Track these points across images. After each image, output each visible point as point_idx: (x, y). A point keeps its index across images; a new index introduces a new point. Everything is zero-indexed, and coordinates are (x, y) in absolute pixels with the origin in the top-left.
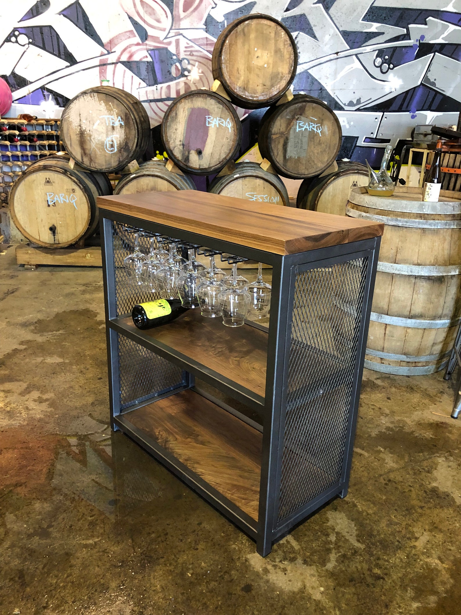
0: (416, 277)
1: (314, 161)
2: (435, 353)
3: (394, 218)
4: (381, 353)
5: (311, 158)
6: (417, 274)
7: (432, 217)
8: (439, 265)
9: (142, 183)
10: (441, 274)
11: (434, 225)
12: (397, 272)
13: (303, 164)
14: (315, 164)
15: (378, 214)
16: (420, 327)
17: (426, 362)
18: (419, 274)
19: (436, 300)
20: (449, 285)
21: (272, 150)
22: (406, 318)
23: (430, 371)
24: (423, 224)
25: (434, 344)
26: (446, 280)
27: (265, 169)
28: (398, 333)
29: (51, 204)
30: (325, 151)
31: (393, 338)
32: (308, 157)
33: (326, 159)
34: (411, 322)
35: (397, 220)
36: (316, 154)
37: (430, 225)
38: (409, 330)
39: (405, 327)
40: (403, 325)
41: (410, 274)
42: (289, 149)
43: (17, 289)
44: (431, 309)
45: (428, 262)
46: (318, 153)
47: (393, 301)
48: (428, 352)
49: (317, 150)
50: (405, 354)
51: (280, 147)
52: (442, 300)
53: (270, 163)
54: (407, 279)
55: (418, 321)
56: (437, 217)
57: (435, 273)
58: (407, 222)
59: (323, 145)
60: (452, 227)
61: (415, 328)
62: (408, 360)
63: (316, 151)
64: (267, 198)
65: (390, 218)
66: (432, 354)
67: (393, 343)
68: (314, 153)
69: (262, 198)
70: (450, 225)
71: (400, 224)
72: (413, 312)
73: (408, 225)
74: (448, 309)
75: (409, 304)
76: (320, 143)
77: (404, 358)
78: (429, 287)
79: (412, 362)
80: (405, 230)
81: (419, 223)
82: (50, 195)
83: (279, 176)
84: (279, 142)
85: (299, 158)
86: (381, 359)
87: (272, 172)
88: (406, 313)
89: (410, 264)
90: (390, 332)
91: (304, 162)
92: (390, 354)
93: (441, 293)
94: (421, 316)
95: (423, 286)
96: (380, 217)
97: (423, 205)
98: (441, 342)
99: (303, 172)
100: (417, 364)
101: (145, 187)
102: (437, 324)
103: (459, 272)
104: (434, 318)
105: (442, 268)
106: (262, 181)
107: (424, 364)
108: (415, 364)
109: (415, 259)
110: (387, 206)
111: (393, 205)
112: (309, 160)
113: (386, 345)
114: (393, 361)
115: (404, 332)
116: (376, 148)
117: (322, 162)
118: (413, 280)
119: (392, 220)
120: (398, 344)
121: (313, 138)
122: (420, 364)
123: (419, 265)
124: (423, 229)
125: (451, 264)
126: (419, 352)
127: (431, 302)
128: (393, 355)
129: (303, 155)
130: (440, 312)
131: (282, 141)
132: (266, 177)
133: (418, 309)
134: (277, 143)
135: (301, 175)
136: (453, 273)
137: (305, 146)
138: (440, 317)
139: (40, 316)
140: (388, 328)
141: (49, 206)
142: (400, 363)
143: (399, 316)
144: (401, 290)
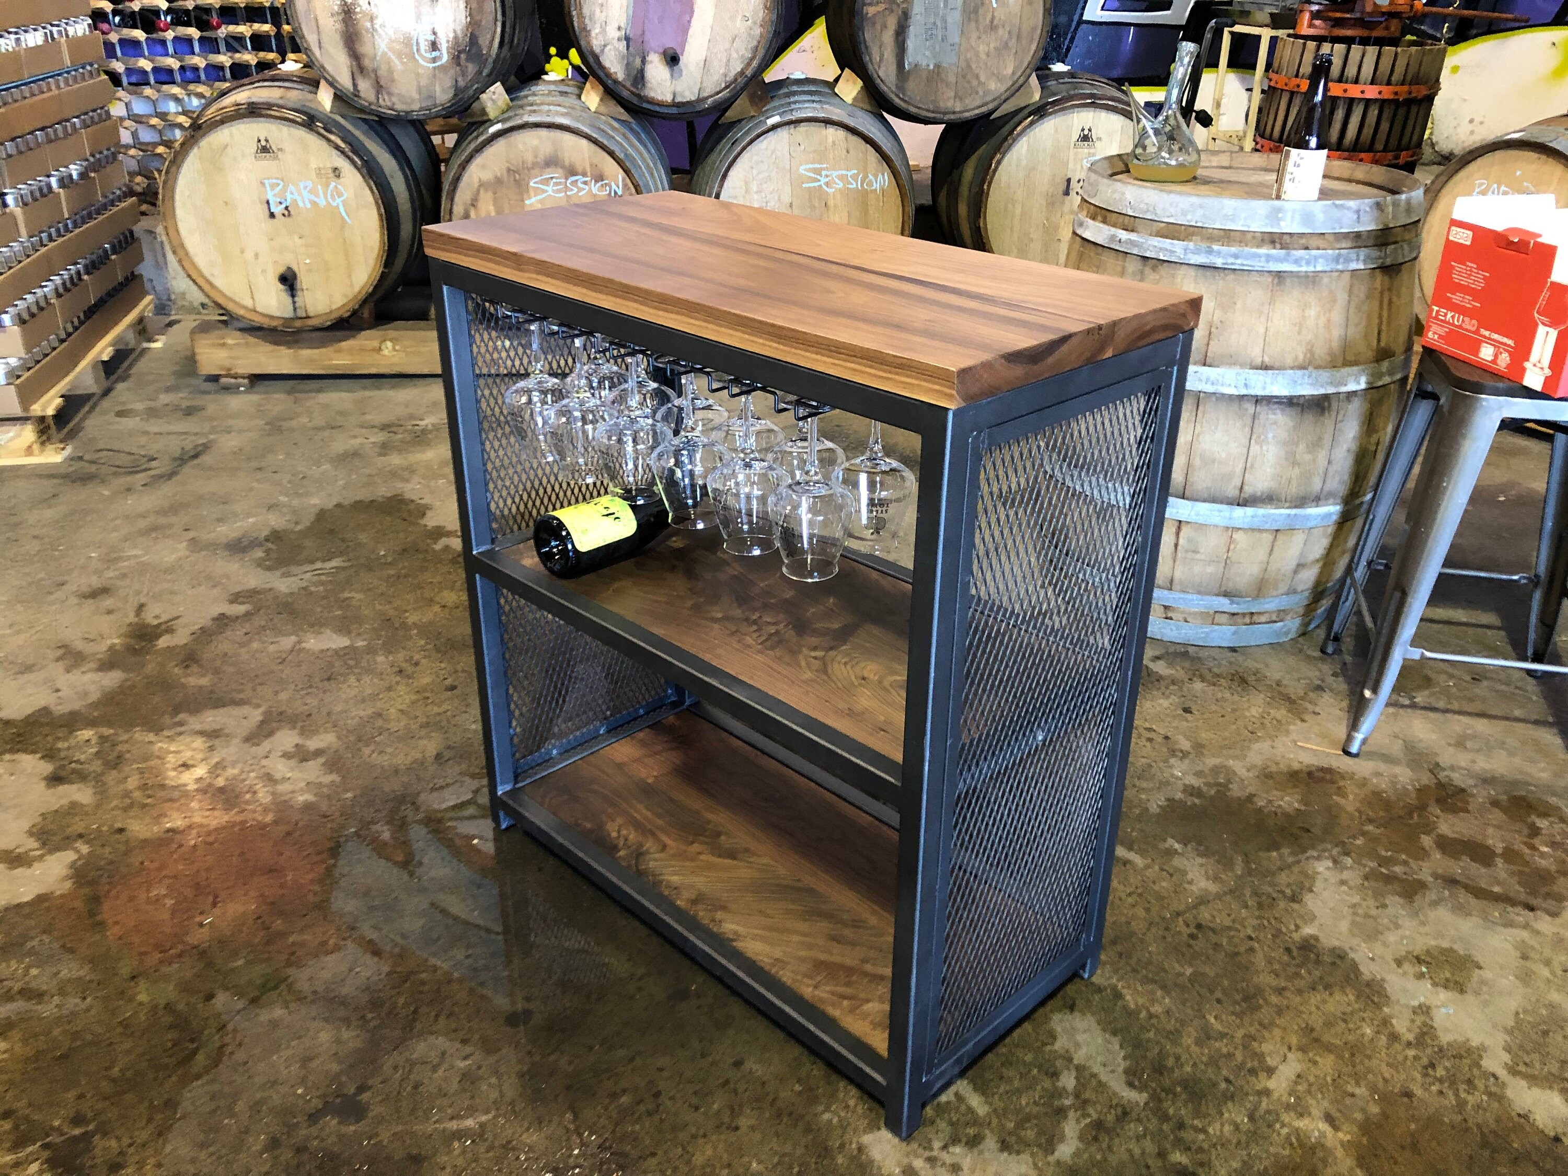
0: (1258, 400)
1: (977, 77)
2: (1299, 589)
3: (1204, 245)
4: (1166, 592)
5: (969, 67)
6: (1260, 392)
7: (1303, 241)
8: (1317, 367)
9: (521, 146)
10: (1322, 391)
11: (1308, 263)
12: (1209, 389)
13: (947, 85)
14: (980, 83)
15: (1161, 234)
16: (1267, 527)
17: (1279, 611)
18: (1267, 393)
19: (1307, 457)
20: (1340, 418)
21: (867, 48)
22: (1231, 504)
23: (1287, 633)
24: (1278, 260)
25: (1300, 566)
26: (1334, 405)
27: (849, 99)
28: (1211, 544)
29: (277, 210)
30: (1006, 46)
31: (1198, 556)
32: (963, 64)
33: (1010, 71)
34: (1242, 515)
35: (1210, 252)
36: (983, 56)
37: (1297, 262)
38: (1237, 536)
39: (1228, 528)
40: (1225, 523)
41: (1244, 392)
42: (911, 44)
43: (206, 447)
44: (1294, 482)
45: (1289, 361)
46: (988, 55)
47: (1197, 462)
48: (1283, 588)
49: (984, 46)
50: (1226, 594)
51: (888, 37)
52: (1322, 457)
53: (860, 83)
54: (1235, 406)
55: (1261, 511)
56: (1314, 242)
57: (1307, 388)
58: (1236, 256)
59: (1000, 31)
60: (1354, 266)
61: (1253, 530)
62: (1234, 608)
63: (982, 48)
64: (855, 177)
65: (1191, 245)
66: (1295, 592)
67: (1197, 569)
68: (977, 55)
69: (842, 178)
70: (1348, 260)
71: (1219, 262)
72: (1248, 490)
73: (1238, 263)
74: (1337, 479)
75: (1241, 466)
76: (993, 27)
77: (1224, 604)
78: (1291, 424)
79: (1244, 615)
80: (1231, 277)
81: (1269, 258)
82: (273, 186)
83: (885, 114)
84: (884, 26)
85: (938, 66)
86: (1166, 608)
87: (868, 107)
88: (1232, 492)
89: (1242, 366)
90: (1190, 540)
91: (952, 79)
92: (1190, 596)
93: (1320, 439)
94: (1269, 499)
95: (1275, 423)
96: (1166, 243)
97: (1279, 210)
98: (1317, 561)
99: (950, 104)
100: (1255, 618)
101: (530, 158)
102: (1307, 518)
103: (1367, 383)
104: (1301, 502)
105: (1325, 375)
106: (841, 133)
107: (1274, 618)
108: (1252, 618)
109: (1256, 353)
110: (1184, 213)
111: (1200, 212)
112: (966, 73)
113: (1178, 575)
114: (1195, 614)
115: (1224, 539)
116: (1136, 25)
117: (1000, 80)
118: (1250, 408)
119: (1197, 252)
120: (1210, 569)
121: (976, 11)
122: (1263, 619)
123: (1265, 367)
124: (1279, 275)
125: (1347, 363)
126: (1261, 588)
127: (1295, 463)
128: (1195, 596)
129: (949, 60)
130: (1316, 485)
131: (892, 23)
132: (851, 123)
133: (1260, 482)
134: (878, 27)
135: (945, 113)
136: (1352, 387)
137: (954, 37)
138: (1317, 500)
139: (276, 521)
140: (1185, 531)
141: (272, 215)
142: (1212, 617)
143: (1214, 501)
144: (1218, 435)
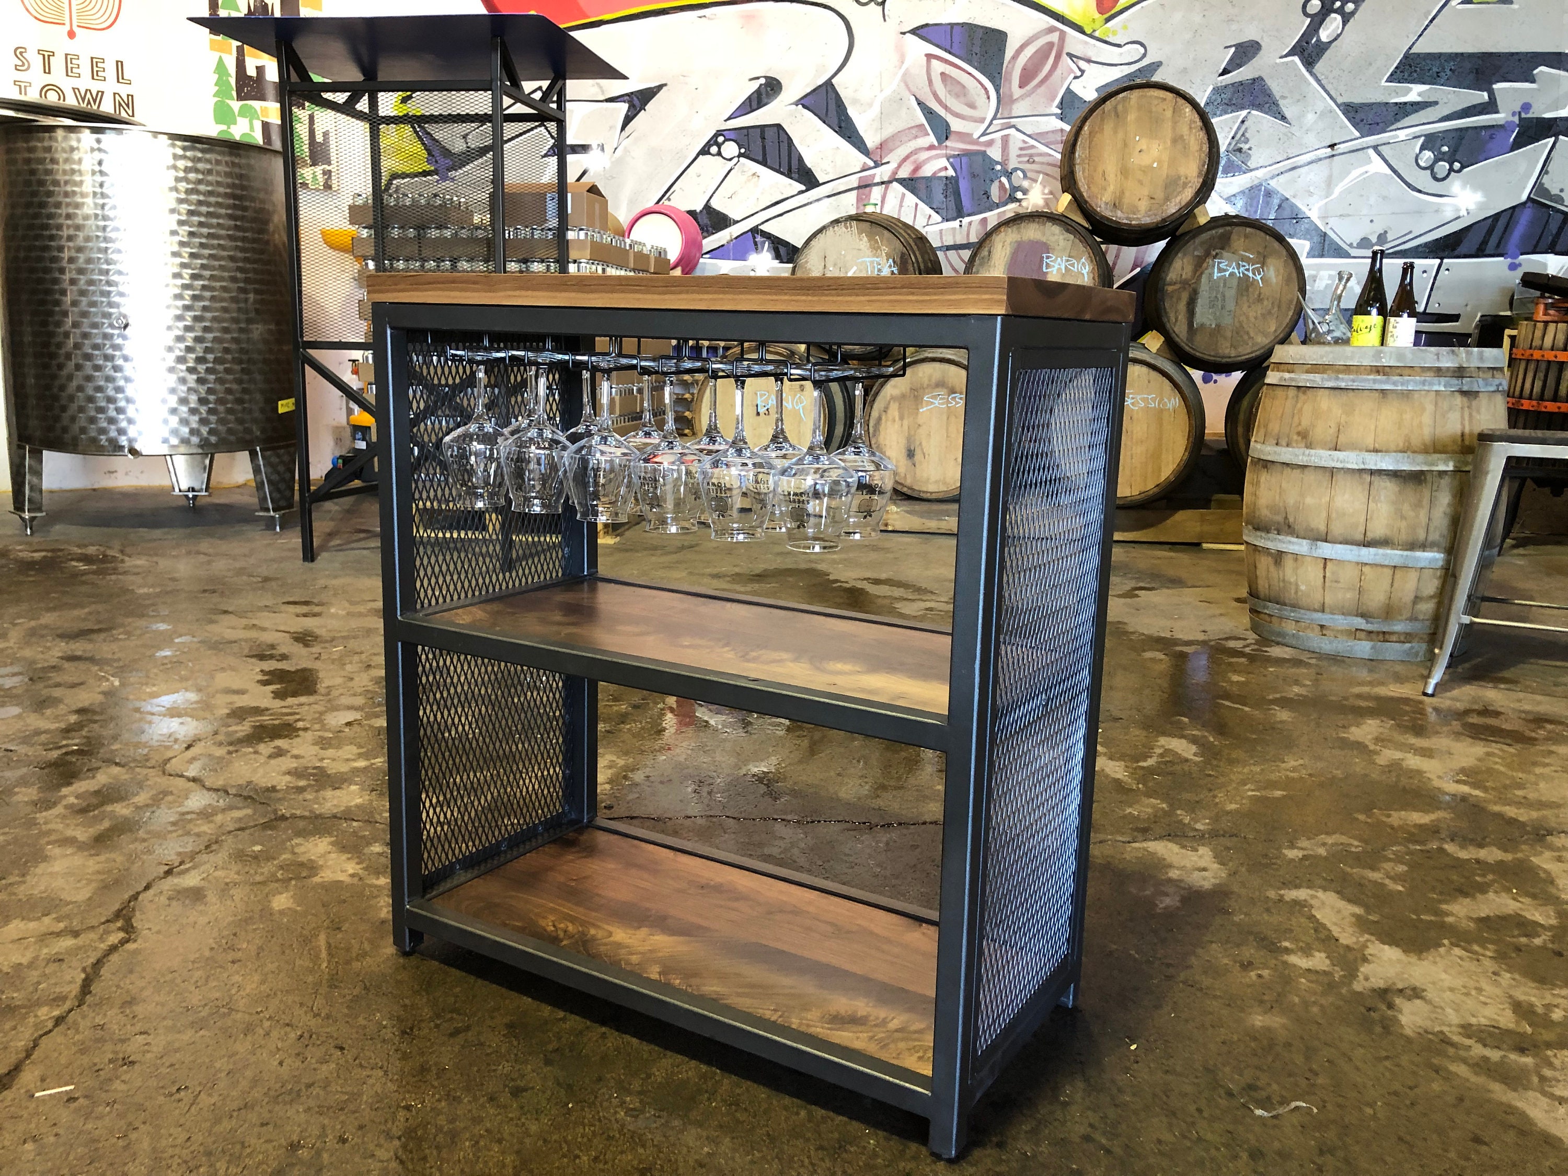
0: (1372, 472)
1: (1248, 333)
2: (1421, 617)
3: (1333, 375)
4: (1320, 614)
5: (1241, 326)
6: (1374, 468)
7: (1398, 371)
8: (1414, 452)
9: (920, 374)
10: (1418, 468)
11: (1402, 384)
12: (1339, 465)
13: (1225, 338)
14: (1250, 338)
15: (1307, 372)
16: (1386, 563)
17: (1407, 634)
18: (1378, 467)
19: (1412, 514)
20: (1435, 488)
21: (1166, 313)
22: (1359, 545)
23: (1417, 654)
24: (1381, 382)
25: (1417, 599)
26: (1429, 477)
27: (1154, 350)
28: (1348, 575)
29: (762, 410)
30: (1270, 313)
31: (1340, 585)
32: (1237, 325)
33: (1273, 329)
34: (1368, 554)
35: (1337, 379)
36: (1253, 320)
37: (1395, 383)
38: (1365, 569)
39: (1358, 563)
40: (1355, 559)
41: (1362, 467)
42: (1198, 310)
43: (697, 545)
44: (1403, 531)
45: (1393, 447)
46: (1256, 318)
47: (1334, 515)
48: (1406, 614)
49: (1253, 312)
50: (1363, 616)
51: (1182, 306)
52: (1423, 515)
53: (1162, 339)
54: (1357, 475)
55: (1381, 551)
56: (1407, 371)
57: (1406, 465)
58: (1353, 381)
59: (1266, 302)
60: (1436, 388)
61: (1376, 565)
62: (1369, 627)
63: (1252, 314)
64: (1154, 400)
65: (1325, 376)
66: (1416, 619)
67: (1340, 596)
68: (1248, 318)
69: (1143, 400)
70: (1431, 384)
71: (1343, 385)
72: (1370, 535)
73: (1355, 385)
74: (1438, 534)
75: (1362, 519)
76: (1260, 299)
77: (1360, 623)
78: (1397, 489)
79: (1378, 633)
80: (1351, 394)
81: (1375, 381)
82: (761, 396)
83: (1187, 368)
84: (1179, 299)
85: (1218, 326)
86: (1322, 627)
87: (1168, 356)
88: (1359, 537)
89: (1361, 450)
90: (1333, 573)
91: (1229, 334)
92: (1336, 617)
93: (1420, 501)
94: (1384, 542)
95: (1385, 488)
96: (1311, 376)
97: (1381, 352)
98: (1432, 597)
99: (1227, 351)
100: (1387, 636)
101: (926, 382)
102: (1418, 559)
103: (1455, 466)
104: (1412, 546)
105: (1420, 458)
106: (1144, 369)
107: (1402, 638)
108: (1384, 636)
109: (1370, 442)
110: (1322, 357)
111: (1331, 356)
112: (1239, 331)
113: (1328, 600)
114: (1342, 631)
115: (1357, 572)
116: (1426, 333)
117: (1265, 335)
118: (1367, 478)
119: (1329, 380)
120: (1348, 595)
121: (1247, 289)
122: (1394, 638)
123: (1376, 451)
124: (1383, 391)
125: (1436, 451)
126: (1389, 612)
127: (1403, 517)
128: (1340, 617)
129: (1227, 321)
130: (1422, 535)
131: (1185, 296)
132: (1152, 361)
133: (1378, 529)
134: (1174, 300)
135: (1223, 357)
136: (1442, 467)
137: (1231, 305)
138: (1423, 546)
140: (1329, 564)
141: (758, 414)
142: (1355, 633)
143: (1347, 543)
144: (1347, 496)
